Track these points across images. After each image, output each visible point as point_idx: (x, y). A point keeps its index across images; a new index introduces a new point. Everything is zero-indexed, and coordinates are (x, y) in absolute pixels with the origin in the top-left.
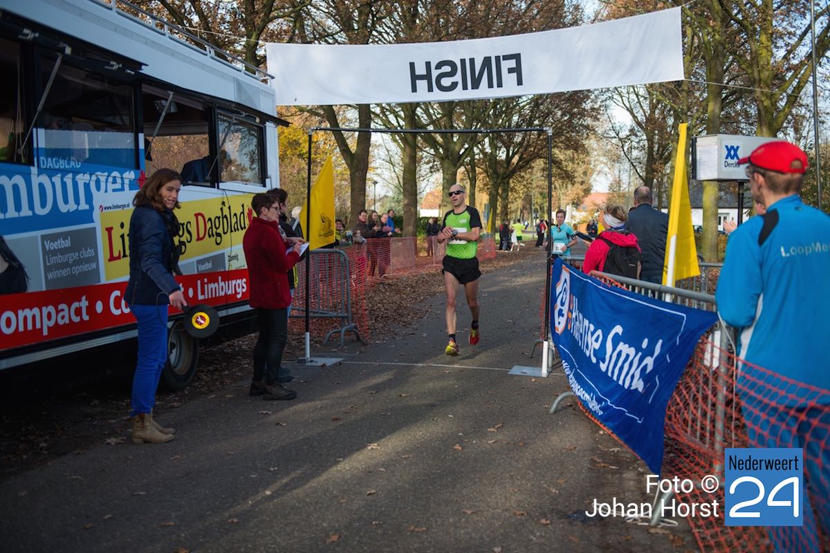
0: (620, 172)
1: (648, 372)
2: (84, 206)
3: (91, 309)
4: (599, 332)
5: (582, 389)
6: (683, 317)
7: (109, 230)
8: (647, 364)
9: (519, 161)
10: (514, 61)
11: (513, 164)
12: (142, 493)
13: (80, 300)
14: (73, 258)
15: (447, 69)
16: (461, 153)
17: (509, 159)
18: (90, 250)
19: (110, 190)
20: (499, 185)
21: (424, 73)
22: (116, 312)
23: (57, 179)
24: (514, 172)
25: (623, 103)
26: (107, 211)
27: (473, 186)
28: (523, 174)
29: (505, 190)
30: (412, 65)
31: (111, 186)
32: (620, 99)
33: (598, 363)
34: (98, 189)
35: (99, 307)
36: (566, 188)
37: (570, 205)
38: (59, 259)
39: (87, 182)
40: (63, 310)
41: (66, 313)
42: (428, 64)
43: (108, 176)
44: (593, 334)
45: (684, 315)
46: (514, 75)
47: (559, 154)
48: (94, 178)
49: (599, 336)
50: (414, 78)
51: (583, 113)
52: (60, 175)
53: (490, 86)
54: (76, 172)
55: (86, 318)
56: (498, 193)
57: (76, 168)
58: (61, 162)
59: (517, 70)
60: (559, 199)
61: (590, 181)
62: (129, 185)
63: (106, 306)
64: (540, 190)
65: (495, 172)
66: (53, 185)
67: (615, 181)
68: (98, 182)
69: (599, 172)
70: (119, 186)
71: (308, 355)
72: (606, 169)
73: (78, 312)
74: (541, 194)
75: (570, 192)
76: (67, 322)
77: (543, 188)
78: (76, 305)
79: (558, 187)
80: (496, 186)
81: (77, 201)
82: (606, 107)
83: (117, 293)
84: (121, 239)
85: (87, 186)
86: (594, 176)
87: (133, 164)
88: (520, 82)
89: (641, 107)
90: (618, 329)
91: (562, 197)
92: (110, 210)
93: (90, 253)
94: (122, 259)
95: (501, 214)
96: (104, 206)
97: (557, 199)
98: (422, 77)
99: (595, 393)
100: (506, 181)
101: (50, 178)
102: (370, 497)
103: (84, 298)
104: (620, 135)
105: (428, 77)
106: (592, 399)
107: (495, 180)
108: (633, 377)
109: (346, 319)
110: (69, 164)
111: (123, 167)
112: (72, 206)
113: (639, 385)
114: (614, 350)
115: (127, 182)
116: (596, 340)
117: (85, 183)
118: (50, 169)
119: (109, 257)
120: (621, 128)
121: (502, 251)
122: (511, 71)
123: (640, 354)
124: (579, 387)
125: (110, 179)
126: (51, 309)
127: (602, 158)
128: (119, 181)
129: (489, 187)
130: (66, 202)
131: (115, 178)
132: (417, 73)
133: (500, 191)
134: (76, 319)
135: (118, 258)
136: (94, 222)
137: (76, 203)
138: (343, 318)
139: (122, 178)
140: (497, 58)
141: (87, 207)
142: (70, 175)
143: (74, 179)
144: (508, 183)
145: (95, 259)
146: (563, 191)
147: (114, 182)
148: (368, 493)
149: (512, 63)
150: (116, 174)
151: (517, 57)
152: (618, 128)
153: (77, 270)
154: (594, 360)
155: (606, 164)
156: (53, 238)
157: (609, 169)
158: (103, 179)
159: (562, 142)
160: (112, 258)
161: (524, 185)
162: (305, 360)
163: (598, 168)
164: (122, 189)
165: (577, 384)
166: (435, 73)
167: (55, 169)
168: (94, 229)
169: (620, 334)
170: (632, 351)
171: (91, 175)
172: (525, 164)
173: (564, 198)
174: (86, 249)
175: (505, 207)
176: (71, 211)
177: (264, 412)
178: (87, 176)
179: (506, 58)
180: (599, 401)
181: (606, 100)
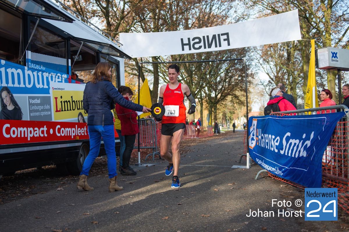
0: (264, 102)
1: (308, 147)
2: (46, 86)
3: (48, 132)
4: (278, 138)
5: (270, 167)
6: (325, 118)
7: (56, 98)
8: (307, 144)
9: (221, 96)
10: (226, 36)
11: (218, 98)
12: (73, 205)
13: (43, 127)
14: (41, 108)
15: (197, 40)
16: (196, 93)
17: (216, 96)
18: (48, 106)
19: (57, 81)
20: (213, 107)
21: (187, 42)
22: (59, 135)
23: (35, 73)
24: (219, 101)
25: (265, 71)
26: (55, 90)
27: (202, 107)
28: (222, 102)
29: (215, 109)
30: (182, 40)
31: (57, 80)
32: (263, 69)
33: (279, 151)
34: (52, 80)
35: (51, 131)
36: (241, 109)
37: (243, 117)
38: (35, 108)
39: (48, 76)
40: (36, 130)
41: (38, 132)
42: (189, 39)
43: (56, 75)
44: (274, 140)
45: (325, 117)
46: (226, 42)
47: (238, 93)
48: (50, 75)
49: (278, 140)
50: (183, 45)
51: (247, 76)
52: (36, 72)
53: (216, 46)
54: (43, 72)
55: (46, 135)
56: (212, 111)
57: (43, 70)
58: (37, 66)
59: (228, 40)
60: (238, 114)
61: (251, 106)
62: (65, 80)
63: (54, 131)
64: (230, 110)
65: (211, 101)
66: (34, 75)
67: (262, 106)
68: (52, 77)
69: (255, 102)
70: (60, 80)
71: (139, 162)
72: (258, 101)
73: (43, 132)
74: (230, 112)
75: (242, 111)
76: (38, 136)
77: (231, 110)
78: (42, 129)
79: (237, 109)
80: (211, 107)
81: (43, 84)
82: (257, 73)
83: (59, 126)
84: (61, 103)
85: (47, 78)
86: (253, 104)
87: (66, 71)
88: (229, 44)
89: (273, 72)
90: (288, 134)
91: (239, 113)
92: (56, 90)
93: (47, 107)
94: (61, 112)
95: (214, 120)
96: (54, 88)
97: (237, 114)
98: (186, 44)
99: (277, 166)
100: (215, 105)
101: (33, 72)
102: (179, 205)
103: (45, 126)
104: (264, 84)
105: (189, 44)
106: (277, 169)
107: (211, 104)
108: (300, 151)
109: (155, 149)
110: (40, 67)
111: (62, 72)
112: (41, 86)
113: (304, 154)
114: (287, 143)
115: (63, 79)
116: (277, 142)
117: (47, 77)
118: (33, 68)
119: (56, 110)
120: (264, 82)
121: (215, 134)
122: (225, 40)
123: (302, 141)
124: (268, 166)
125: (57, 77)
126: (32, 129)
127: (256, 96)
128: (60, 78)
129: (208, 108)
130: (39, 84)
131: (59, 76)
132: (184, 43)
133: (213, 110)
134: (42, 135)
135: (60, 111)
136: (50, 94)
137: (43, 85)
138: (153, 148)
139: (62, 77)
140: (219, 35)
141: (47, 87)
142: (41, 72)
143: (42, 74)
144: (216, 106)
145: (50, 110)
146: (240, 110)
147: (58, 78)
148: (178, 204)
149: (225, 37)
150: (59, 74)
151: (227, 34)
152: (263, 82)
153: (43, 114)
154: (276, 151)
155: (258, 99)
156: (33, 98)
157: (259, 100)
158: (54, 76)
159: (238, 88)
160: (57, 111)
161: (223, 107)
162: (138, 164)
163: (254, 100)
164: (62, 82)
165: (267, 165)
166: (192, 43)
167: (34, 69)
168: (50, 97)
169: (290, 136)
170: (297, 141)
171: (49, 73)
172: (224, 97)
173: (240, 113)
174: (46, 105)
175: (215, 116)
176: (40, 88)
177: (124, 180)
178: (47, 74)
179: (222, 35)
180: (280, 169)
181: (257, 70)
